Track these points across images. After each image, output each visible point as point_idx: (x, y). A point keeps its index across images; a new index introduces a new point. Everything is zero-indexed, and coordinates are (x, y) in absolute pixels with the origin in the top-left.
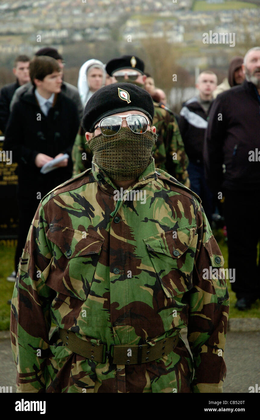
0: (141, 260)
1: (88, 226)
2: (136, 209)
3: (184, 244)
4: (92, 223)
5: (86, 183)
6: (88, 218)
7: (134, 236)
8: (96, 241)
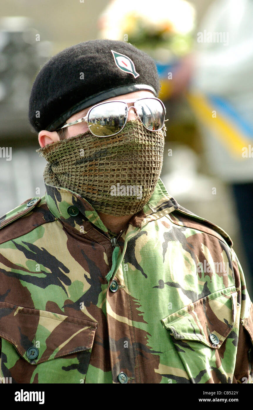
0: (159, 357)
1: (63, 303)
2: (142, 266)
3: (224, 321)
4: (69, 296)
5: (40, 223)
6: (61, 288)
7: (142, 314)
8: (82, 327)
